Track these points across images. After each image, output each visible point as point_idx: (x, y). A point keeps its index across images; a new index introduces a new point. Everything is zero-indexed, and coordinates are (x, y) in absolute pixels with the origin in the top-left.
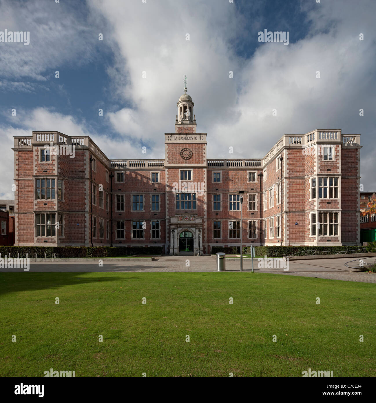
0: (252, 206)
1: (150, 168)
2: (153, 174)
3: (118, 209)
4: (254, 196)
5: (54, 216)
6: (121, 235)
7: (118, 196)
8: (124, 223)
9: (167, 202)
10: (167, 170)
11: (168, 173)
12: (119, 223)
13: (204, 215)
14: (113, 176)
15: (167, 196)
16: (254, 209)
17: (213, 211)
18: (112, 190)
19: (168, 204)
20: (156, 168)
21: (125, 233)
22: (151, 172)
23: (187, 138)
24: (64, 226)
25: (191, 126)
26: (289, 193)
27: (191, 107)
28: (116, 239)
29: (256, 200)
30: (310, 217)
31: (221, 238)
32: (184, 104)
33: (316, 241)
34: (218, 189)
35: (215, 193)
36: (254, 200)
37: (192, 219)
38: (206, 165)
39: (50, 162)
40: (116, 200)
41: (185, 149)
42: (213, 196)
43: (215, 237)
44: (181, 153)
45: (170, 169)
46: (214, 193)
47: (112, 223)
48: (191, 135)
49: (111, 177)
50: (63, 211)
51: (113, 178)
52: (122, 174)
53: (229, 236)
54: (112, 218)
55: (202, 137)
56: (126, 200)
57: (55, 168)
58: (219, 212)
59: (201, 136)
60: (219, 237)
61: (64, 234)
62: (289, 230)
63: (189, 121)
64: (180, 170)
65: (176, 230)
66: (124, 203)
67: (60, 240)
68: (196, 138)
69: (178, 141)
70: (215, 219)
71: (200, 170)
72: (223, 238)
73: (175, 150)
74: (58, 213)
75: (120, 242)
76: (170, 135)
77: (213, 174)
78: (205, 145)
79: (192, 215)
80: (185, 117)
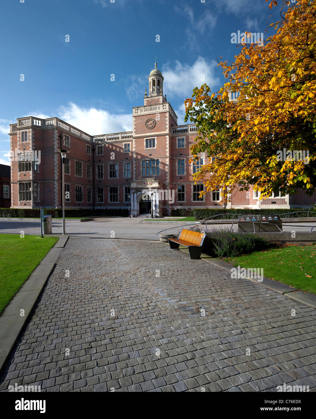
1: (123, 139)
2: (125, 145)
3: (99, 178)
5: (30, 184)
7: (99, 166)
8: (103, 189)
9: (134, 169)
10: (134, 140)
11: (135, 143)
12: (99, 189)
13: (167, 179)
14: (95, 150)
15: (135, 164)
17: (177, 175)
18: (94, 161)
19: (135, 171)
20: (128, 139)
21: (104, 198)
22: (123, 143)
23: (151, 109)
24: (39, 192)
25: (158, 97)
27: (160, 80)
28: (97, 202)
31: (185, 201)
32: (152, 79)
33: (258, 203)
34: (182, 154)
35: (179, 158)
37: (150, 184)
38: (168, 132)
39: (27, 142)
40: (97, 170)
41: (149, 119)
42: (177, 161)
44: (146, 123)
45: (137, 139)
46: (178, 159)
47: (94, 189)
48: (155, 106)
49: (93, 150)
50: (38, 180)
51: (95, 151)
52: (102, 147)
53: (192, 199)
54: (94, 185)
55: (164, 106)
56: (104, 169)
57: (31, 146)
58: (183, 176)
59: (163, 106)
60: (183, 200)
61: (38, 199)
62: (231, 192)
63: (157, 93)
64: (145, 139)
65: (135, 194)
66: (103, 172)
67: (35, 204)
68: (159, 108)
69: (144, 113)
70: (179, 183)
71: (162, 137)
72: (187, 201)
73: (141, 121)
74: (34, 182)
75: (100, 205)
76: (137, 109)
77: (177, 140)
78: (168, 113)
79: (150, 180)
80: (153, 90)
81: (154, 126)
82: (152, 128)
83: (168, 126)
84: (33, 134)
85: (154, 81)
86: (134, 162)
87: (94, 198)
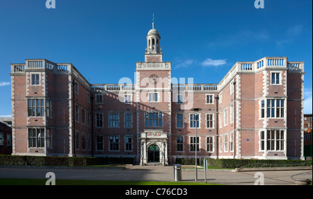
0: (209, 124)
3: (98, 126)
4: (211, 115)
5: (43, 130)
6: (100, 147)
7: (98, 115)
10: (137, 92)
12: (98, 137)
13: (169, 131)
14: (94, 98)
16: (211, 126)
18: (92, 109)
19: (139, 122)
23: (154, 66)
24: (52, 139)
25: (158, 56)
26: (241, 113)
27: (158, 39)
28: (97, 150)
29: (213, 119)
30: (260, 134)
31: (184, 152)
32: (152, 37)
33: (264, 155)
34: (180, 110)
36: (211, 119)
37: (159, 135)
39: (40, 85)
40: (96, 118)
41: (152, 75)
42: (176, 115)
43: (178, 150)
46: (177, 113)
47: (93, 137)
48: (158, 64)
49: (92, 98)
50: (51, 126)
52: (101, 96)
53: (189, 149)
54: (93, 133)
57: (44, 90)
58: (182, 129)
59: (166, 64)
60: (182, 150)
62: (241, 145)
63: (157, 51)
65: (145, 144)
66: (103, 121)
68: (162, 66)
69: (147, 68)
73: (144, 76)
74: (47, 129)
75: (100, 153)
76: (140, 64)
78: (170, 71)
79: (159, 131)
80: (153, 48)
84: (46, 78)
85: (153, 40)
86: (138, 114)
87: (93, 146)
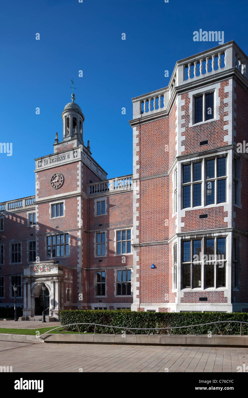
1: (27, 207)
2: (30, 214)
8: (4, 278)
9: (37, 249)
10: (37, 206)
13: (78, 263)
17: (95, 256)
21: (4, 291)
22: (28, 213)
23: (58, 159)
25: (71, 142)
27: (76, 117)
30: (173, 251)
31: (106, 296)
32: (66, 116)
33: (176, 300)
34: (101, 225)
35: (98, 230)
37: (47, 269)
38: (80, 192)
41: (56, 174)
42: (95, 235)
44: (51, 181)
45: (41, 205)
46: (97, 232)
48: (63, 154)
52: (2, 220)
55: (76, 152)
56: (5, 251)
58: (103, 258)
59: (74, 152)
62: (139, 279)
63: (71, 136)
64: (50, 203)
66: (4, 255)
68: (69, 157)
69: (50, 165)
70: (97, 269)
71: (73, 200)
72: (108, 296)
73: (45, 178)
76: (40, 160)
77: (96, 203)
78: (80, 163)
79: (48, 264)
81: (62, 183)
82: (59, 187)
83: (79, 183)
86: (37, 239)
